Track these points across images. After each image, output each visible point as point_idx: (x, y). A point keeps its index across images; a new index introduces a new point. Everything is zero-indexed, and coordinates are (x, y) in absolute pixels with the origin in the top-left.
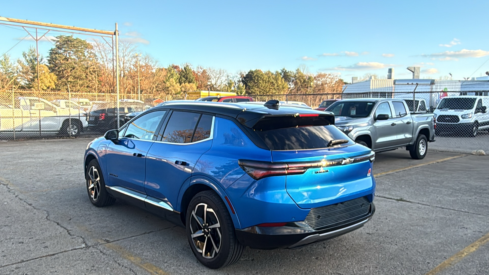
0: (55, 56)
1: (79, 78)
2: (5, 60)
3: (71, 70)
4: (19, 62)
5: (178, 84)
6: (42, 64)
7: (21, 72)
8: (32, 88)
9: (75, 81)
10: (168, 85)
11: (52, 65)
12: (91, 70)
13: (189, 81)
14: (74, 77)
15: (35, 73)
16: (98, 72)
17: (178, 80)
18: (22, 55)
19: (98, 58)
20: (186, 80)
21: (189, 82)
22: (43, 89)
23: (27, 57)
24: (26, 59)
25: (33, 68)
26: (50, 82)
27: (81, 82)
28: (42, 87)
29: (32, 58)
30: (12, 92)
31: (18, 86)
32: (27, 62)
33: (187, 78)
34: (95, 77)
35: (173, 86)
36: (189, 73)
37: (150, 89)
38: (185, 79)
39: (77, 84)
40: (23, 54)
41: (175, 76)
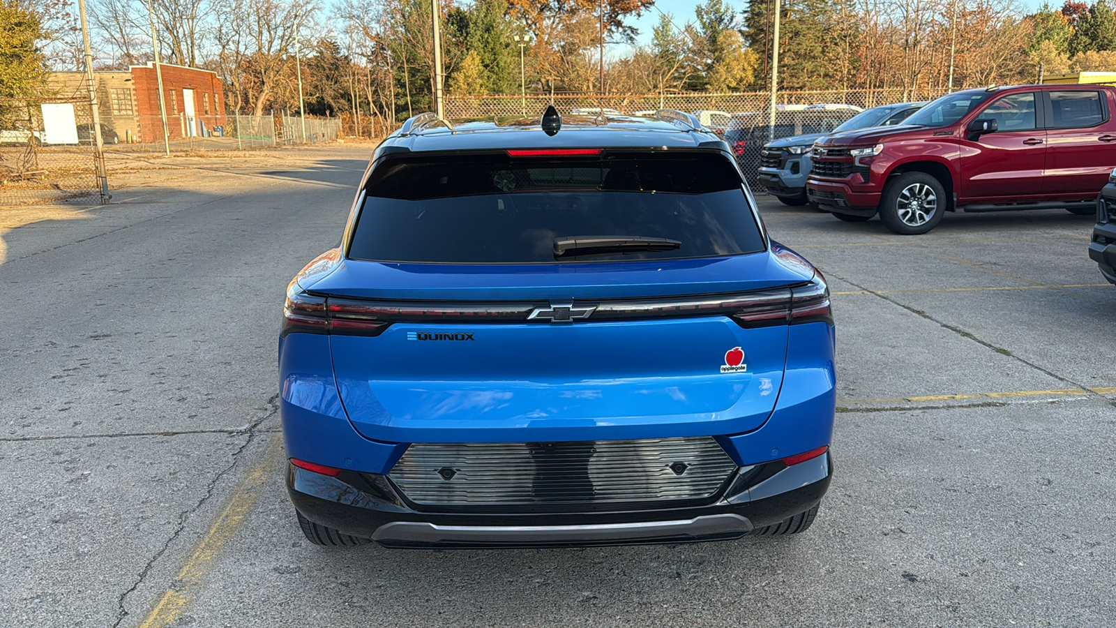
0: (759, 8)
1: (809, 56)
2: (663, 28)
3: (791, 38)
4: (689, 28)
5: (1065, 57)
6: (733, 28)
7: (689, 49)
8: (708, 86)
9: (796, 65)
10: (1032, 59)
11: (752, 31)
12: (835, 35)
13: (1102, 46)
14: (796, 53)
15: (716, 50)
16: (851, 37)
17: (1066, 44)
18: (695, 14)
19: (855, 4)
20: (1090, 44)
21: (1102, 48)
22: (729, 87)
23: (705, 17)
24: (701, 21)
25: (713, 40)
26: (744, 69)
27: (809, 65)
28: (727, 82)
29: (713, 17)
31: (683, 82)
32: (704, 28)
33: (1094, 38)
34: (844, 51)
35: (1048, 62)
36: (1103, 22)
37: (982, 73)
38: (1089, 41)
39: (802, 70)
40: (696, 11)
41: (1058, 34)
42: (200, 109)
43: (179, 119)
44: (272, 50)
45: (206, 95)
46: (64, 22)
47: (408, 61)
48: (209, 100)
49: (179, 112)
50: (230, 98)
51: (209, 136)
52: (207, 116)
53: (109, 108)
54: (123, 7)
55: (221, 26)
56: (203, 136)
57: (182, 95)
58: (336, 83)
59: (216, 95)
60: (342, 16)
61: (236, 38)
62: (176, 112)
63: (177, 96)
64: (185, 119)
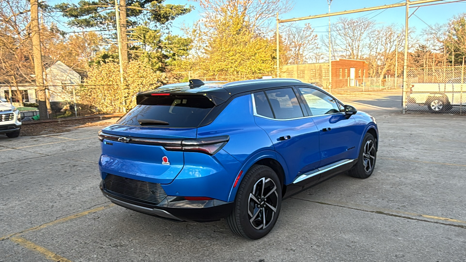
30: (461, 68)
42: (357, 76)
43: (347, 80)
44: (391, 51)
45: (360, 70)
46: (314, 46)
47: (454, 51)
48: (361, 72)
49: (348, 77)
50: (371, 71)
51: (359, 86)
52: (359, 78)
53: (321, 76)
54: (334, 38)
55: (371, 42)
56: (357, 86)
57: (350, 70)
58: (418, 62)
59: (365, 70)
60: (427, 34)
61: (376, 47)
62: (346, 77)
63: (348, 71)
64: (350, 79)
